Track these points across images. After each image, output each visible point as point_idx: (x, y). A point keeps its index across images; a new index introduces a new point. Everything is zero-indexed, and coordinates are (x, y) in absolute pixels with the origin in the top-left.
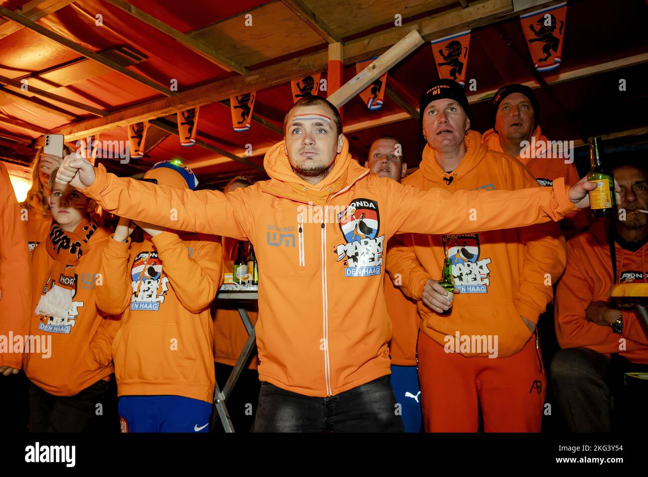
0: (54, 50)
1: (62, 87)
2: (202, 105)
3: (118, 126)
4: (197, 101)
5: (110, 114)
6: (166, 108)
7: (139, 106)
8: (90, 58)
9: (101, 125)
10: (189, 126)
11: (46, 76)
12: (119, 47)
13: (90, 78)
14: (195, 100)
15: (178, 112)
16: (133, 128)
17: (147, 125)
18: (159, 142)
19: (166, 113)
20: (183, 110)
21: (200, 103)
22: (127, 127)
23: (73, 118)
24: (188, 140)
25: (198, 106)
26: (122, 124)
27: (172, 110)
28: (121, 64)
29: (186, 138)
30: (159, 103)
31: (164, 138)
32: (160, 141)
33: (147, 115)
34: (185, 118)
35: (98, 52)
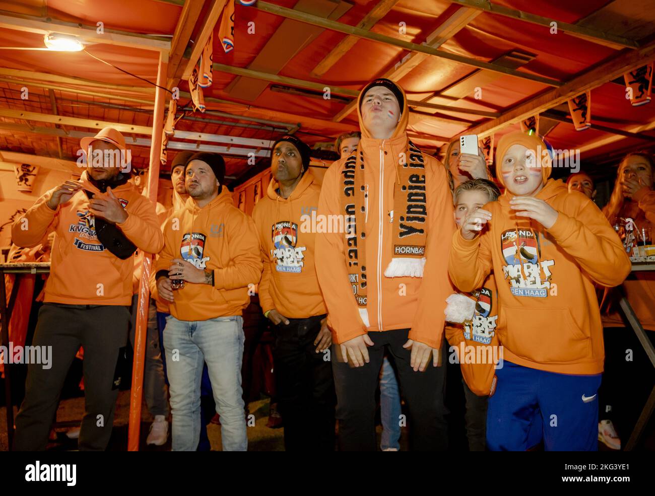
0: (453, 69)
1: (460, 100)
2: (592, 88)
3: (510, 124)
4: (588, 86)
5: (502, 115)
6: (556, 98)
7: (529, 102)
8: (484, 69)
9: (495, 126)
10: (582, 111)
11: (446, 93)
12: (509, 53)
13: (483, 87)
14: (585, 85)
15: (568, 100)
16: (525, 123)
17: (538, 117)
18: (548, 132)
19: (556, 103)
20: (573, 97)
21: (590, 87)
22: (519, 123)
23: (470, 124)
24: (583, 124)
25: (589, 91)
26: (515, 121)
27: (563, 99)
28: (512, 68)
29: (581, 123)
30: (547, 96)
31: (553, 127)
32: (550, 130)
33: (538, 109)
34: (577, 104)
35: (490, 62)
